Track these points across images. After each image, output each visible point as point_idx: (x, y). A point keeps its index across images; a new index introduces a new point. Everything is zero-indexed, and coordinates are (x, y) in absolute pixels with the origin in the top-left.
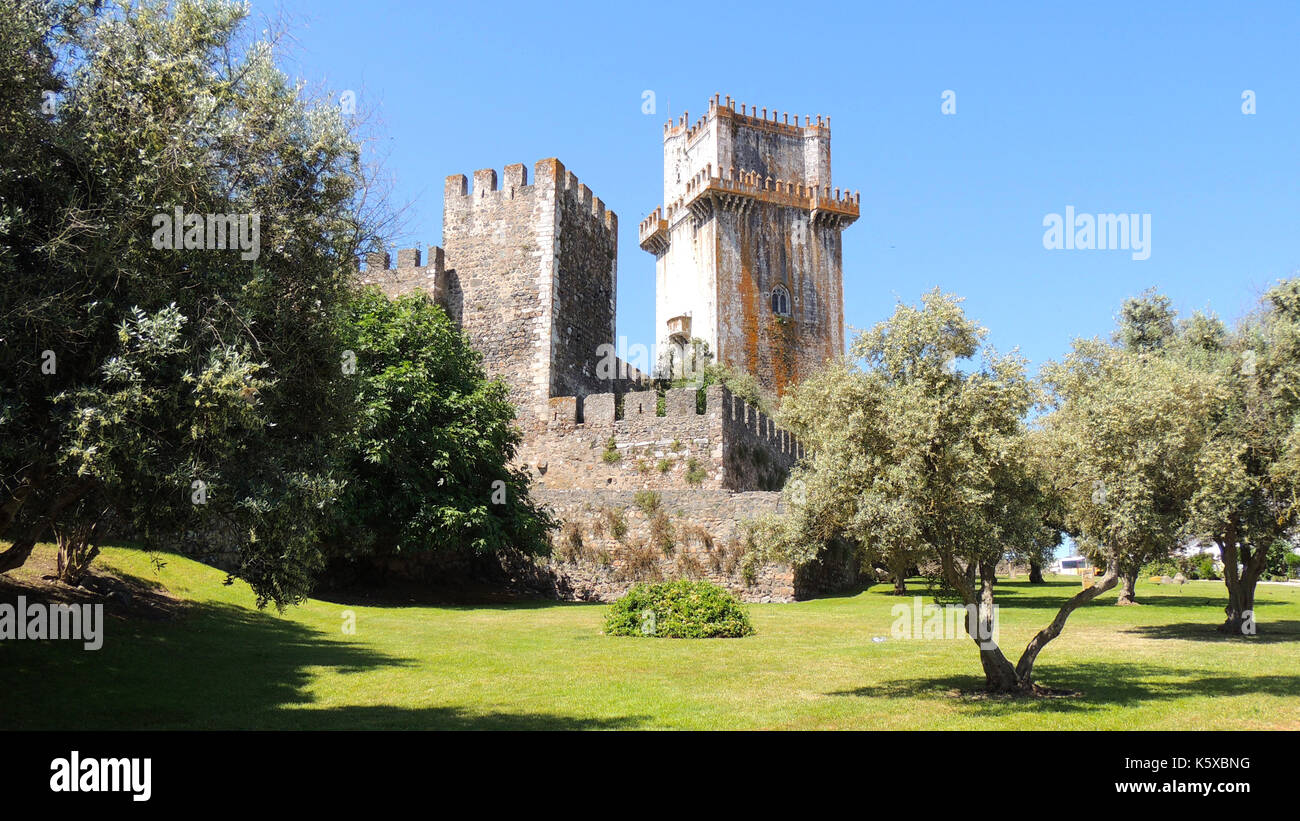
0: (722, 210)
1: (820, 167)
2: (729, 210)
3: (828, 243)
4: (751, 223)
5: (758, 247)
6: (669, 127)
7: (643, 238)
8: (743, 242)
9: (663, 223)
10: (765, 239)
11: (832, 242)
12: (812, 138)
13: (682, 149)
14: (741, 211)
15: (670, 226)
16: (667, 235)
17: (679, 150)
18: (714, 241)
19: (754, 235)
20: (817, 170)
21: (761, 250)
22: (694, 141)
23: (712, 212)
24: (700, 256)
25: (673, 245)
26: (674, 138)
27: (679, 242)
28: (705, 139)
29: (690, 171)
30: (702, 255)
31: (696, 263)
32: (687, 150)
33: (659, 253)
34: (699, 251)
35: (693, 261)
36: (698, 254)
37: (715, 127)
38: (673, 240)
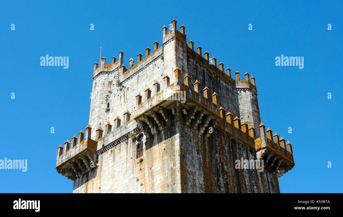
0: (185, 124)
1: (254, 115)
2: (191, 126)
3: (270, 186)
4: (211, 148)
5: (218, 176)
6: (102, 63)
7: (61, 160)
8: (205, 165)
9: (92, 144)
10: (223, 168)
11: (273, 186)
12: (244, 90)
13: (115, 82)
14: (202, 132)
15: (99, 147)
16: (95, 156)
17: (110, 83)
18: (178, 158)
19: (214, 160)
20: (251, 117)
21: (221, 179)
22: (131, 72)
23: (173, 125)
24: (149, 177)
25: (101, 167)
26: (107, 72)
27: (111, 165)
28: (151, 66)
29: (124, 98)
30: (152, 176)
31: (142, 185)
32: (121, 81)
33: (79, 177)
34: (147, 171)
35: (136, 183)
36: (144, 174)
37: (172, 48)
38: (101, 163)
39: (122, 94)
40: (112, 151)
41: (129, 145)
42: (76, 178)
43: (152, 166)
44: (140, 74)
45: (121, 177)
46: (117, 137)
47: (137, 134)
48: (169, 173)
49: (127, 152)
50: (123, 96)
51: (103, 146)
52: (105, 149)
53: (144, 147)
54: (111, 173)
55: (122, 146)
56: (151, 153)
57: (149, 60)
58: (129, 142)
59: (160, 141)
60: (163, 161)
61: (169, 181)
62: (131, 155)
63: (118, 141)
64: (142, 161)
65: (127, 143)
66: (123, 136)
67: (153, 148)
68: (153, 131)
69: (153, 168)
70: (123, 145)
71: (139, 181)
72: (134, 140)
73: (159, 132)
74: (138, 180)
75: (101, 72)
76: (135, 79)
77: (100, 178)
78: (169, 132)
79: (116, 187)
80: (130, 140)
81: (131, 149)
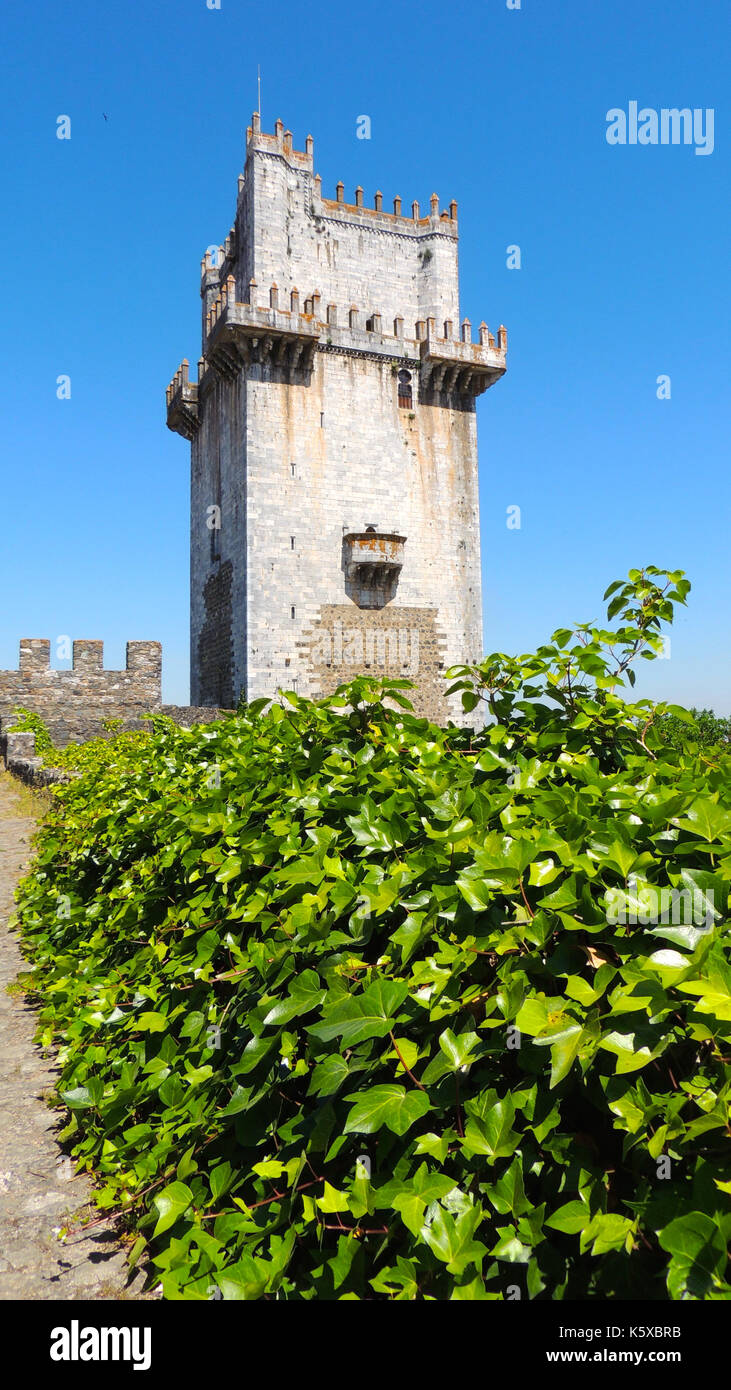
13: (301, 200)
24: (427, 449)
25: (321, 377)
26: (287, 165)
27: (347, 387)
28: (390, 239)
29: (329, 256)
30: (432, 449)
31: (414, 454)
32: (318, 212)
33: (263, 364)
34: (422, 438)
35: (403, 446)
36: (418, 441)
37: (451, 254)
38: (322, 370)
39: (322, 243)
40: (345, 363)
41: (384, 376)
42: (256, 361)
43: (433, 436)
44: (364, 233)
45: (372, 420)
46: (363, 347)
47: (400, 366)
48: (462, 463)
49: (382, 385)
50: (323, 247)
51: (330, 342)
52: (329, 348)
53: (415, 397)
54: (348, 402)
55: (368, 368)
56: (429, 414)
57: (386, 224)
58: (384, 371)
59: (446, 406)
60: (450, 439)
61: (462, 473)
62: (390, 395)
63: (363, 355)
64: (412, 417)
65: (380, 369)
66: (376, 354)
67: (433, 408)
68: (438, 386)
69: (434, 440)
70: (371, 367)
71: (409, 447)
72: (394, 372)
73: (443, 392)
74: (407, 443)
75: (276, 156)
76: (352, 235)
77: (321, 396)
78: (460, 403)
79: (362, 431)
80: (386, 368)
81: (389, 385)
